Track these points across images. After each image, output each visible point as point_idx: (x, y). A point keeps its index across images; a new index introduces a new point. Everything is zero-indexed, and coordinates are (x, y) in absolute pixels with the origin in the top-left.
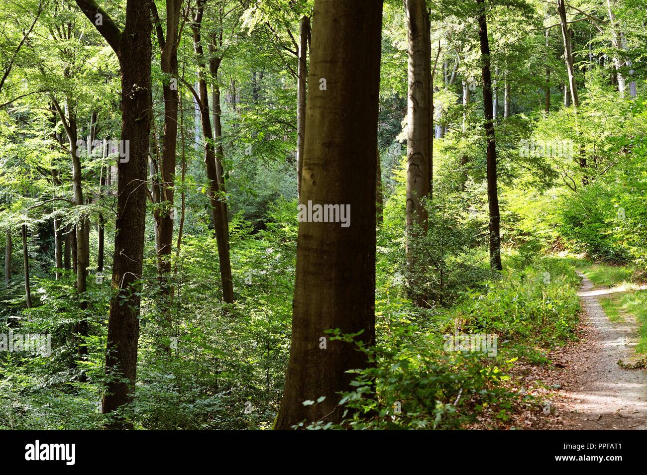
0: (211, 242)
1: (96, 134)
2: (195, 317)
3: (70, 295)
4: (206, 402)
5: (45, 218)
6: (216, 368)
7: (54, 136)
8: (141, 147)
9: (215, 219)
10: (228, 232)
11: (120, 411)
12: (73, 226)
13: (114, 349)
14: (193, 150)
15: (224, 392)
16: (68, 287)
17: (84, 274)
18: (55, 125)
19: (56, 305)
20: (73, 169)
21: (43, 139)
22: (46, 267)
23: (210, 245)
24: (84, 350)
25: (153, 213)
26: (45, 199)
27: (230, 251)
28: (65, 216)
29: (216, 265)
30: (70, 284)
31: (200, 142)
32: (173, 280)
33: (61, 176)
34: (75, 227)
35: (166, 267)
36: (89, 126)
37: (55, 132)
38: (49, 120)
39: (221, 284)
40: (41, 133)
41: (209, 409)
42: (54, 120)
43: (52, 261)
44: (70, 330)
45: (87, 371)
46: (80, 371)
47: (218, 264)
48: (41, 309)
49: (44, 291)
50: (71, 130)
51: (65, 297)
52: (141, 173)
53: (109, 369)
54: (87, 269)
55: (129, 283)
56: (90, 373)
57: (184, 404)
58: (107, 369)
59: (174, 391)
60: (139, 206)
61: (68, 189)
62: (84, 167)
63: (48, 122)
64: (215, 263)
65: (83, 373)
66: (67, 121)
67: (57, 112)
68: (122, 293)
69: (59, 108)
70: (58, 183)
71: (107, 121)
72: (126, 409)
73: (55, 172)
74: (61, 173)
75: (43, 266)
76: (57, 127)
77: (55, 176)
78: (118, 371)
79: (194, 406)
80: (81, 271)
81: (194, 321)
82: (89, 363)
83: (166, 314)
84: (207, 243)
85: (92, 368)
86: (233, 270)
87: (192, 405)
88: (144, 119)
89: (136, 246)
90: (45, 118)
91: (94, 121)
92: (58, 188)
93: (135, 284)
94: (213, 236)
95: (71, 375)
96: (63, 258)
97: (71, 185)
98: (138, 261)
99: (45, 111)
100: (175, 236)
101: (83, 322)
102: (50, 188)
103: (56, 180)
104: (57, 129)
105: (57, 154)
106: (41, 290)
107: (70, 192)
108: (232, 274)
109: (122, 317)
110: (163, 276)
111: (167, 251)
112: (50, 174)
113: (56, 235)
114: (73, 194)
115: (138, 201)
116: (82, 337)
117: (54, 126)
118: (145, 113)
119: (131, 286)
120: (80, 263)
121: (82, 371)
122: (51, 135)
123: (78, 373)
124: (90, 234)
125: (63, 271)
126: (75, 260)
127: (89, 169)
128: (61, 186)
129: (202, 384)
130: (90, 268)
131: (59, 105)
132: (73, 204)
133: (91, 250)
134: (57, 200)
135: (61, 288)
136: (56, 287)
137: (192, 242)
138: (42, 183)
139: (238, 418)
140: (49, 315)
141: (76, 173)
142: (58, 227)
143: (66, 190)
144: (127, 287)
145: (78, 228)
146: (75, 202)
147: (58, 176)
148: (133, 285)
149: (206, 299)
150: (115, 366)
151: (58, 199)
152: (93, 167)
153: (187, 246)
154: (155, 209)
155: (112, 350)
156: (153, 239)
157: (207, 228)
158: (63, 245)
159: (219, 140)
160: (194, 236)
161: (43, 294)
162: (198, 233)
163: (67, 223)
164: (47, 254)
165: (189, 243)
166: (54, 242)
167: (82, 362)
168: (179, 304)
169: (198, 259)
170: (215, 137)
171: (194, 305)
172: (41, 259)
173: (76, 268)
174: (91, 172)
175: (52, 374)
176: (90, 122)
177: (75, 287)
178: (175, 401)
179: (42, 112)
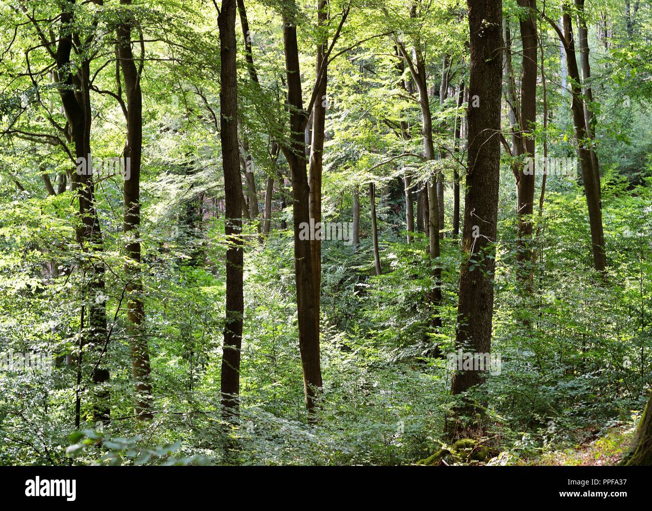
0: (580, 199)
1: (449, 81)
2: (559, 286)
3: (422, 260)
4: (569, 385)
5: (393, 175)
6: (584, 344)
7: (402, 84)
8: (492, 91)
9: (584, 173)
10: (600, 189)
11: (471, 393)
12: (424, 184)
13: (465, 322)
14: (559, 96)
15: (593, 373)
16: (420, 251)
17: (438, 237)
18: (403, 72)
19: (407, 271)
20: (423, 121)
21: (390, 89)
22: (397, 230)
23: (580, 204)
24: (437, 322)
25: (511, 167)
26: (394, 155)
27: (603, 210)
28: (415, 172)
29: (586, 227)
30: (421, 248)
31: (566, 85)
32: (534, 244)
33: (411, 129)
34: (426, 185)
35: (527, 229)
36: (442, 72)
37: (402, 80)
38: (396, 67)
39: (591, 248)
40: (387, 82)
41: (573, 393)
42: (401, 67)
43: (403, 223)
44: (422, 299)
45: (440, 345)
46: (433, 345)
47: (588, 225)
48: (390, 276)
49: (395, 256)
50: (420, 77)
51: (416, 263)
52: (493, 122)
53: (458, 344)
54: (440, 231)
55: (481, 248)
56: (443, 347)
57: (544, 386)
58: (457, 344)
59: (534, 370)
60: (492, 160)
61: (419, 143)
62: (436, 118)
63: (394, 69)
64: (584, 225)
65: (437, 347)
66: (415, 68)
67: (404, 57)
68: (473, 258)
69: (405, 53)
70: (407, 136)
71: (460, 66)
72: (477, 390)
73: (404, 125)
74: (411, 126)
75: (395, 229)
76: (404, 74)
77: (404, 129)
78: (470, 347)
79: (556, 389)
80: (434, 234)
81: (558, 290)
82: (443, 336)
83: (527, 282)
84: (576, 201)
85: (446, 341)
86: (605, 232)
87: (553, 388)
88: (496, 59)
89: (489, 205)
90: (392, 65)
91: (446, 67)
92: (407, 142)
93: (488, 248)
94: (583, 193)
95: (424, 348)
96: (415, 220)
97: (421, 139)
98: (492, 222)
99: (391, 57)
100: (538, 193)
101: (436, 290)
102: (400, 143)
103: (406, 133)
104: (404, 77)
105: (405, 105)
106: (391, 256)
107: (420, 146)
108: (605, 236)
109: (474, 286)
110: (523, 239)
111: (527, 210)
112: (398, 127)
113: (407, 195)
114: (424, 149)
115: (491, 154)
116: (435, 307)
117: (401, 74)
118: (496, 52)
119: (483, 250)
120: (433, 225)
121: (436, 344)
122: (398, 84)
123: (431, 347)
124: (444, 192)
125: (415, 235)
126: (427, 221)
127: (441, 119)
128: (410, 140)
129: (567, 363)
130: (445, 230)
131: (406, 49)
132: (424, 159)
133: (446, 211)
134: (406, 155)
135: (412, 253)
136: (408, 253)
137: (558, 201)
138: (390, 137)
139: (607, 404)
140: (399, 283)
141: (426, 125)
142: (408, 184)
143: (417, 145)
144: (478, 251)
145: (430, 185)
146: (425, 158)
147: (408, 129)
148: (485, 249)
149: (574, 265)
150: (466, 341)
151: (408, 154)
152: (445, 118)
153: (553, 205)
154: (513, 163)
155: (461, 323)
156: (515, 197)
157: (576, 184)
158: (415, 206)
159: (588, 82)
160: (560, 194)
161: (393, 259)
162: (566, 190)
163: (417, 181)
164: (399, 216)
165: (556, 202)
166: (405, 202)
167: (434, 334)
168: (542, 271)
169: (566, 220)
170: (583, 79)
171: (559, 272)
172: (392, 222)
173: (429, 230)
174: (443, 123)
175: (403, 347)
176: (442, 68)
177: (428, 252)
178: (533, 382)
179: (388, 59)
